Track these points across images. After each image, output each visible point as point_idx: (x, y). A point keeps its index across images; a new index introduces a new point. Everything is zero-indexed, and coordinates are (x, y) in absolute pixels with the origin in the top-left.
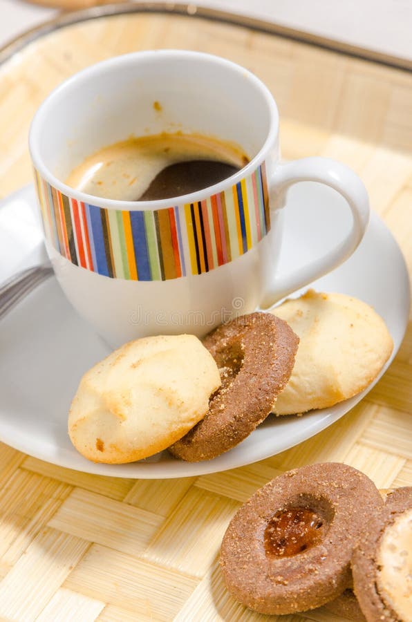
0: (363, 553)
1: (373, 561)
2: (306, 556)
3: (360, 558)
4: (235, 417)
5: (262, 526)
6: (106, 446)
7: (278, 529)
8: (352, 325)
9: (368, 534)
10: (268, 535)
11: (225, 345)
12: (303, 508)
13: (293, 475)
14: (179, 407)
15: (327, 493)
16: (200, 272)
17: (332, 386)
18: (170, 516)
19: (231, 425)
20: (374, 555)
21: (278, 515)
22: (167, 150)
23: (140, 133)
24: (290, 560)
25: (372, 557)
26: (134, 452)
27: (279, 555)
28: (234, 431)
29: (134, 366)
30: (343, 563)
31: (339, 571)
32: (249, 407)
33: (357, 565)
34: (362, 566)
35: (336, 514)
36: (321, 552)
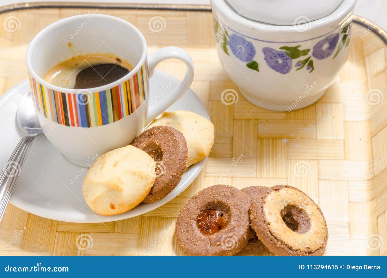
0: (258, 219)
1: (265, 222)
2: (226, 230)
3: (257, 222)
4: (172, 176)
5: (194, 223)
6: (116, 206)
7: (203, 222)
8: (196, 122)
9: (256, 211)
10: (199, 227)
11: (145, 146)
12: (210, 210)
13: (197, 196)
14: (146, 178)
15: (220, 199)
16: (129, 114)
17: (200, 151)
18: (140, 232)
19: (171, 180)
20: (264, 219)
21: (199, 216)
22: (76, 65)
23: (63, 60)
24: (219, 234)
25: (263, 220)
26: (131, 205)
27: (210, 234)
28: (173, 182)
29: (115, 165)
30: (246, 227)
31: (246, 231)
32: (177, 169)
33: (257, 226)
34: (260, 225)
35: (230, 207)
36: (233, 226)
